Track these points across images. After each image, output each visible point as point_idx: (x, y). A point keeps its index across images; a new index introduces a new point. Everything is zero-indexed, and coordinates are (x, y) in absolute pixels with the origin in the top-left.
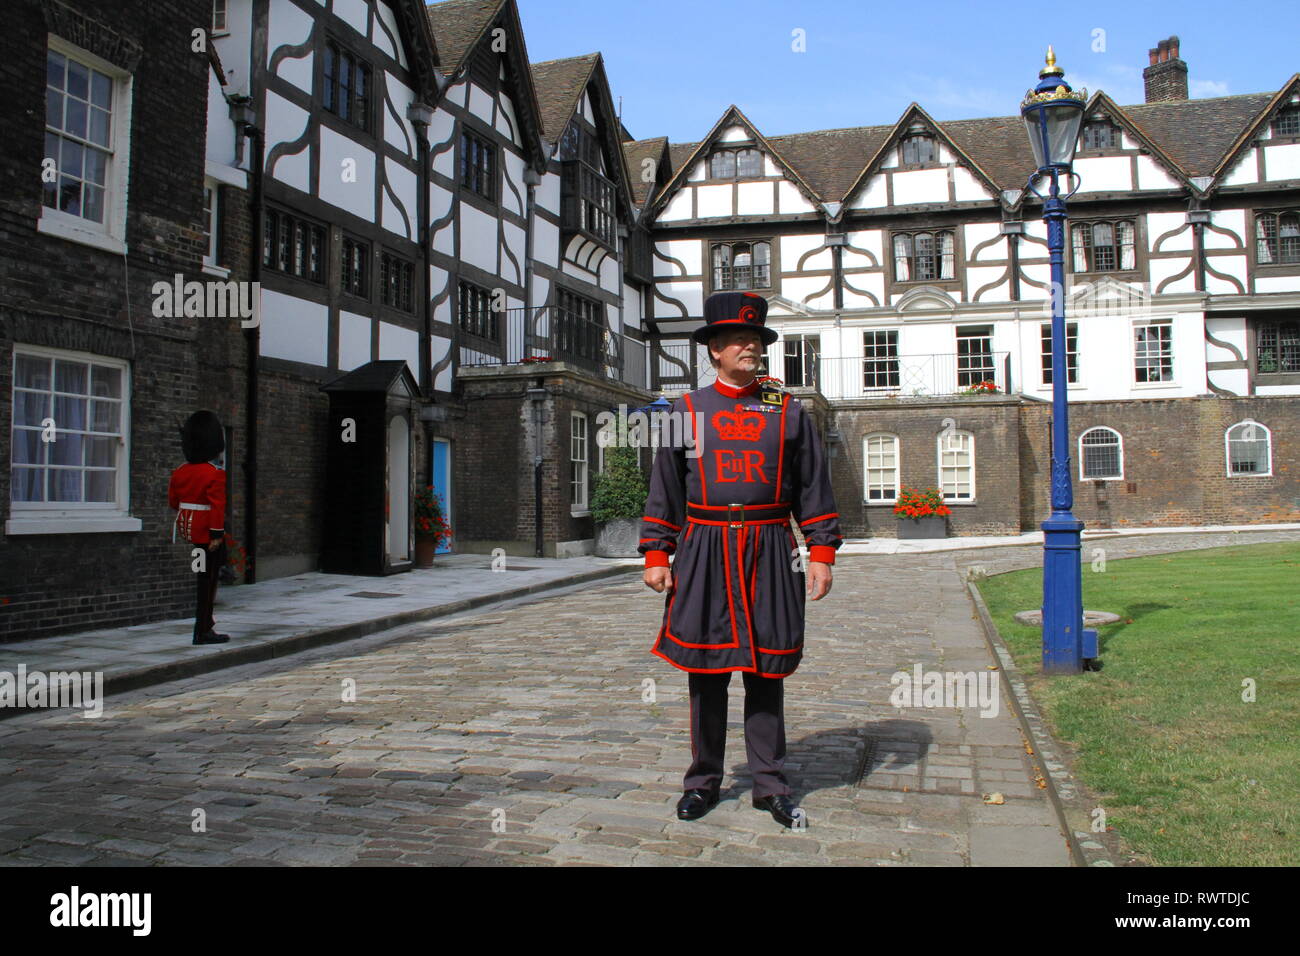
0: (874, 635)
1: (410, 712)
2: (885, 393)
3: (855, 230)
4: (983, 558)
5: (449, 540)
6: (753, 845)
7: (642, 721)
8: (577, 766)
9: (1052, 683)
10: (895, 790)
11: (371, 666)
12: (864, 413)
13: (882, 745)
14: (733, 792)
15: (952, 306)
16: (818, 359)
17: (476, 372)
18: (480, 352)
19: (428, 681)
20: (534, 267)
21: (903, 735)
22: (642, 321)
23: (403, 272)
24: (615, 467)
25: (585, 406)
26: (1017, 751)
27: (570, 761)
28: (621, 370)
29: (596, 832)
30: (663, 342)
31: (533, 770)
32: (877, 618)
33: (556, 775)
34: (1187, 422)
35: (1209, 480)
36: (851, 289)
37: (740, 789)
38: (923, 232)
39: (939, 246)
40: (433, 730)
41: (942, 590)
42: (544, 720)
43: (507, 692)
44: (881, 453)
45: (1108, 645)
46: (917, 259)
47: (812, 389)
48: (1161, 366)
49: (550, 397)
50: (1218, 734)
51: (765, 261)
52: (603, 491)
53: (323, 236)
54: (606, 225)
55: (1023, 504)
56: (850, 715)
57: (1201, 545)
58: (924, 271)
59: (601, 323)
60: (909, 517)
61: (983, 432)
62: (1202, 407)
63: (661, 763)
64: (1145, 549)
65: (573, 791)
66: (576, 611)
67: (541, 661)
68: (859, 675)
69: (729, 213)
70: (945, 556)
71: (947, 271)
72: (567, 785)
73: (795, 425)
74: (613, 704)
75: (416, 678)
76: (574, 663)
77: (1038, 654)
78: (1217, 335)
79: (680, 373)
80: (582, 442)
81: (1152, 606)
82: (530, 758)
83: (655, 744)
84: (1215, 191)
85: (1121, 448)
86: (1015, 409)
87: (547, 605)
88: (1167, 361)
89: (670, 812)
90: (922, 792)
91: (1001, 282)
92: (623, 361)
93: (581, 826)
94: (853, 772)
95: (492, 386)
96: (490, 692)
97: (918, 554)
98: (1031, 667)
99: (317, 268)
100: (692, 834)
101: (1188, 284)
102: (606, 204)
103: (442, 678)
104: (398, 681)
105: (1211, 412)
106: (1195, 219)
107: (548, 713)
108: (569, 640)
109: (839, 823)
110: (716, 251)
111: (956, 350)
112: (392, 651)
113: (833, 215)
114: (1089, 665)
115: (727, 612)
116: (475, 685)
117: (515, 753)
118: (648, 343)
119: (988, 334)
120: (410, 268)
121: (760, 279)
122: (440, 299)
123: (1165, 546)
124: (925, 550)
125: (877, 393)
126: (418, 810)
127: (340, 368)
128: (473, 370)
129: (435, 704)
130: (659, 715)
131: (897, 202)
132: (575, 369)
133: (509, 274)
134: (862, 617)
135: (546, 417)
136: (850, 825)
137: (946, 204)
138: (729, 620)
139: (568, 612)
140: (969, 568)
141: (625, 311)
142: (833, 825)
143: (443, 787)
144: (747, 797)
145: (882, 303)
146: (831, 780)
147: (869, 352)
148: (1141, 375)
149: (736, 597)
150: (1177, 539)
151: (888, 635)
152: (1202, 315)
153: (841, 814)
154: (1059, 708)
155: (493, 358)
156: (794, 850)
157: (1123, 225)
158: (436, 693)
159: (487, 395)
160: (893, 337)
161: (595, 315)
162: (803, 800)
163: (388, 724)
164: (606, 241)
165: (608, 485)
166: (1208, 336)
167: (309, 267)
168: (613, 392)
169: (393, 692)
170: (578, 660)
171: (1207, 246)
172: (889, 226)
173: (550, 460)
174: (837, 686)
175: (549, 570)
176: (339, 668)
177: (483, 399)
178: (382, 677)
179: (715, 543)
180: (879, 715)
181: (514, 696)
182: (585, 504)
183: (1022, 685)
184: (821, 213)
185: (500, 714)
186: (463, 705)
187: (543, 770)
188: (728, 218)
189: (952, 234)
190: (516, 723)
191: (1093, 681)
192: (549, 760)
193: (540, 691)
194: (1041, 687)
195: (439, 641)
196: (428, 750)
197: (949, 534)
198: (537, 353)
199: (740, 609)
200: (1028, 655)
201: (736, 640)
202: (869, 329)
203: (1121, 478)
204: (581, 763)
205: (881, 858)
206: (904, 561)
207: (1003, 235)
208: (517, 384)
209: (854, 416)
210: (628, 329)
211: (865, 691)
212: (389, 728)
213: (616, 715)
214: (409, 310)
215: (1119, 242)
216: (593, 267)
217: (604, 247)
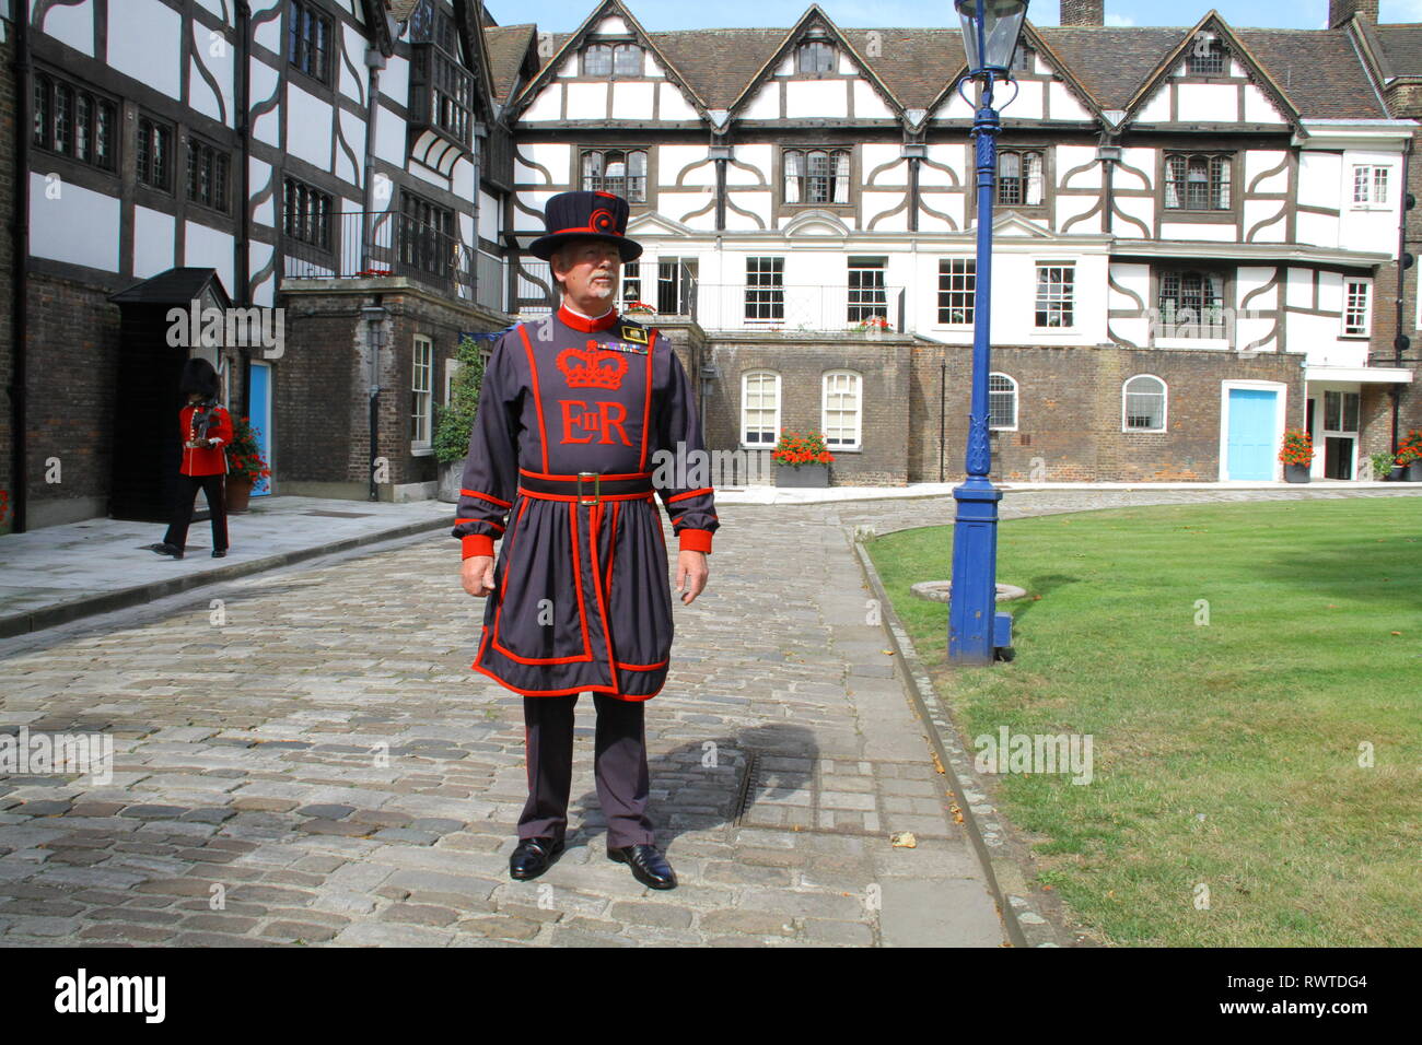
0: (750, 607)
1: (186, 713)
2: (767, 326)
3: (742, 143)
4: (870, 513)
5: (268, 480)
6: (606, 917)
7: (475, 725)
8: (387, 795)
9: (959, 676)
10: (784, 829)
11: (151, 643)
12: (744, 347)
13: (766, 762)
14: (582, 834)
15: (844, 233)
16: (695, 285)
17: (304, 285)
18: (309, 261)
19: (217, 666)
20: (374, 165)
21: (792, 747)
22: (499, 234)
23: (216, 163)
24: (463, 400)
25: (429, 329)
26: (924, 769)
27: (380, 788)
28: (474, 288)
29: (403, 900)
30: (523, 259)
31: (330, 802)
32: (756, 586)
33: (359, 809)
34: (1086, 372)
35: (1104, 434)
36: (734, 208)
37: (592, 830)
38: (817, 150)
39: (833, 166)
40: (210, 740)
41: (826, 550)
42: (354, 724)
43: (312, 683)
44: (760, 392)
45: (1018, 627)
46: (809, 179)
47: (687, 319)
48: (1061, 311)
49: (389, 317)
50: (1155, 751)
51: (641, 172)
52: (449, 427)
53: (113, 112)
54: (461, 121)
55: (911, 452)
56: (726, 718)
57: (1096, 505)
58: (815, 193)
59: (453, 234)
60: (789, 464)
61: (872, 373)
62: (1103, 357)
63: (494, 789)
64: (1039, 508)
65: (377, 835)
66: (409, 570)
67: (359, 638)
68: (737, 662)
69: (603, 116)
70: (827, 508)
71: (841, 194)
72: (372, 826)
73: (664, 370)
74: (441, 701)
75: (202, 662)
76: (399, 642)
77: (943, 637)
78: (1118, 280)
79: (540, 294)
80: (426, 370)
81: (1059, 579)
82: (327, 783)
83: (489, 761)
84: (1128, 127)
85: (1016, 397)
86: (907, 349)
87: (376, 561)
88: (1068, 306)
89: (500, 868)
90: (817, 831)
91: (898, 210)
92: (475, 278)
93: (383, 892)
94: (731, 802)
95: (321, 302)
96: (290, 682)
97: (799, 505)
98: (934, 655)
99: (105, 150)
100: (528, 902)
101: (1094, 225)
102: (463, 97)
103: (236, 662)
104: (180, 666)
105: (1110, 362)
106: (1105, 155)
107: (360, 714)
108: (396, 610)
109: (716, 879)
110: (586, 159)
111: (847, 283)
112: (183, 621)
113: (719, 125)
114: (1001, 654)
115: (576, 616)
116: (274, 671)
117: (310, 776)
118: (506, 259)
119: (881, 266)
120: (225, 158)
121: (634, 193)
122: (260, 198)
123: (1059, 505)
124: (806, 501)
125: (759, 326)
126: (167, 869)
127: (135, 275)
128: (298, 282)
129: (220, 700)
130: (496, 717)
131: (790, 115)
132: (419, 286)
133: (345, 172)
134: (739, 584)
135: (383, 341)
136: (727, 882)
137: (844, 120)
138: (579, 626)
139: (401, 571)
140: (858, 527)
141: (481, 222)
142: (707, 883)
143: (206, 831)
144: (600, 843)
145: (768, 227)
146: (706, 814)
147: (752, 280)
148: (1041, 320)
149: (589, 597)
150: (1071, 496)
151: (768, 608)
152: (1106, 258)
153: (717, 867)
154: (972, 712)
155: (323, 269)
156: (659, 924)
157: (1030, 156)
158: (225, 683)
159: (315, 313)
160: (779, 265)
161: (446, 224)
162: (671, 846)
163: (154, 731)
164: (461, 140)
165: (454, 420)
166: (1111, 282)
167: (95, 151)
168: (463, 314)
169: (169, 682)
170: (403, 638)
171: (1116, 185)
172: (780, 140)
173: (388, 390)
174: (711, 677)
175: (384, 517)
176: (112, 646)
177: (310, 316)
178: (161, 660)
179: (561, 525)
180: (761, 717)
181: (322, 689)
182: (428, 441)
183: (926, 679)
184: (706, 121)
185: (299, 715)
186: (256, 702)
187: (341, 802)
188: (601, 122)
189: (849, 153)
190: (317, 728)
191: (1006, 675)
192: (352, 785)
193: (353, 681)
194: (948, 682)
195: (242, 608)
196: (199, 772)
197: (831, 482)
198: (377, 266)
199: (595, 613)
200: (929, 639)
201: (587, 651)
202: (752, 255)
203: (1015, 429)
204: (392, 790)
205: (770, 933)
206: (785, 514)
207: (904, 158)
208: (351, 300)
209: (733, 350)
210: (482, 243)
211: (743, 684)
212: (156, 736)
213: (444, 717)
214: (223, 208)
215: (1026, 174)
216: (444, 169)
217: (459, 147)
